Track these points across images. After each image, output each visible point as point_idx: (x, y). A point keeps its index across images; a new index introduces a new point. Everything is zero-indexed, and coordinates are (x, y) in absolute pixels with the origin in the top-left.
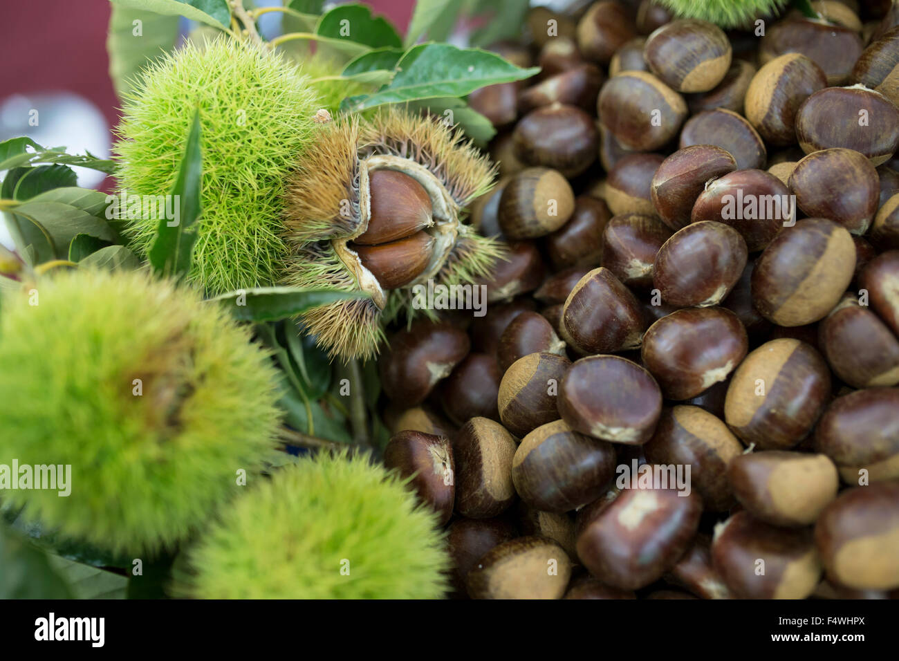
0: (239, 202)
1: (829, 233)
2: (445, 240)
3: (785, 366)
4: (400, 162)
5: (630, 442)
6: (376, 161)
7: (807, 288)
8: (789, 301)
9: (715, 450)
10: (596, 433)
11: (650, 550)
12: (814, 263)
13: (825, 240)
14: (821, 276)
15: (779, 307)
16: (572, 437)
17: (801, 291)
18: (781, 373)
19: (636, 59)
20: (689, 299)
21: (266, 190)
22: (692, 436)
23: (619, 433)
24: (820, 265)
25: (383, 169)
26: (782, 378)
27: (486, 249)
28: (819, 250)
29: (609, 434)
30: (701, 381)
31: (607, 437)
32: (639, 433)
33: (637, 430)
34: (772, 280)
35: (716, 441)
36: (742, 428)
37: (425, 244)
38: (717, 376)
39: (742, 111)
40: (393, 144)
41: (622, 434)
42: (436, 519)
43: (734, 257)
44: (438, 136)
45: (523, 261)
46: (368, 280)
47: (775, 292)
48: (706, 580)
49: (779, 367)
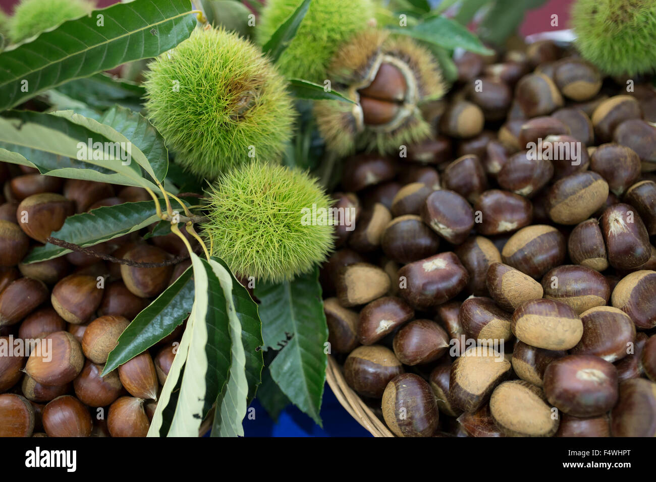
0: (313, 44)
1: (596, 180)
2: (405, 112)
3: (542, 235)
4: (401, 64)
5: (446, 237)
6: (389, 59)
7: (571, 200)
8: (561, 204)
9: (488, 261)
10: (432, 224)
11: (432, 289)
12: (581, 189)
13: (592, 182)
14: (581, 197)
15: (554, 206)
16: (421, 224)
17: (567, 201)
18: (539, 237)
19: (550, 70)
20: (511, 186)
21: (330, 44)
22: (480, 249)
23: (443, 229)
24: (583, 191)
25: (391, 64)
26: (539, 240)
27: (423, 129)
28: (586, 185)
29: (438, 226)
30: (497, 225)
31: (436, 228)
32: (453, 234)
33: (452, 232)
34: (556, 191)
35: (490, 257)
36: (507, 258)
37: (394, 109)
38: (506, 227)
39: (590, 116)
40: (401, 55)
41: (445, 230)
42: (334, 239)
43: (543, 173)
44: (425, 61)
45: (440, 146)
46: (358, 110)
47: (555, 198)
48: (453, 321)
49: (539, 235)
